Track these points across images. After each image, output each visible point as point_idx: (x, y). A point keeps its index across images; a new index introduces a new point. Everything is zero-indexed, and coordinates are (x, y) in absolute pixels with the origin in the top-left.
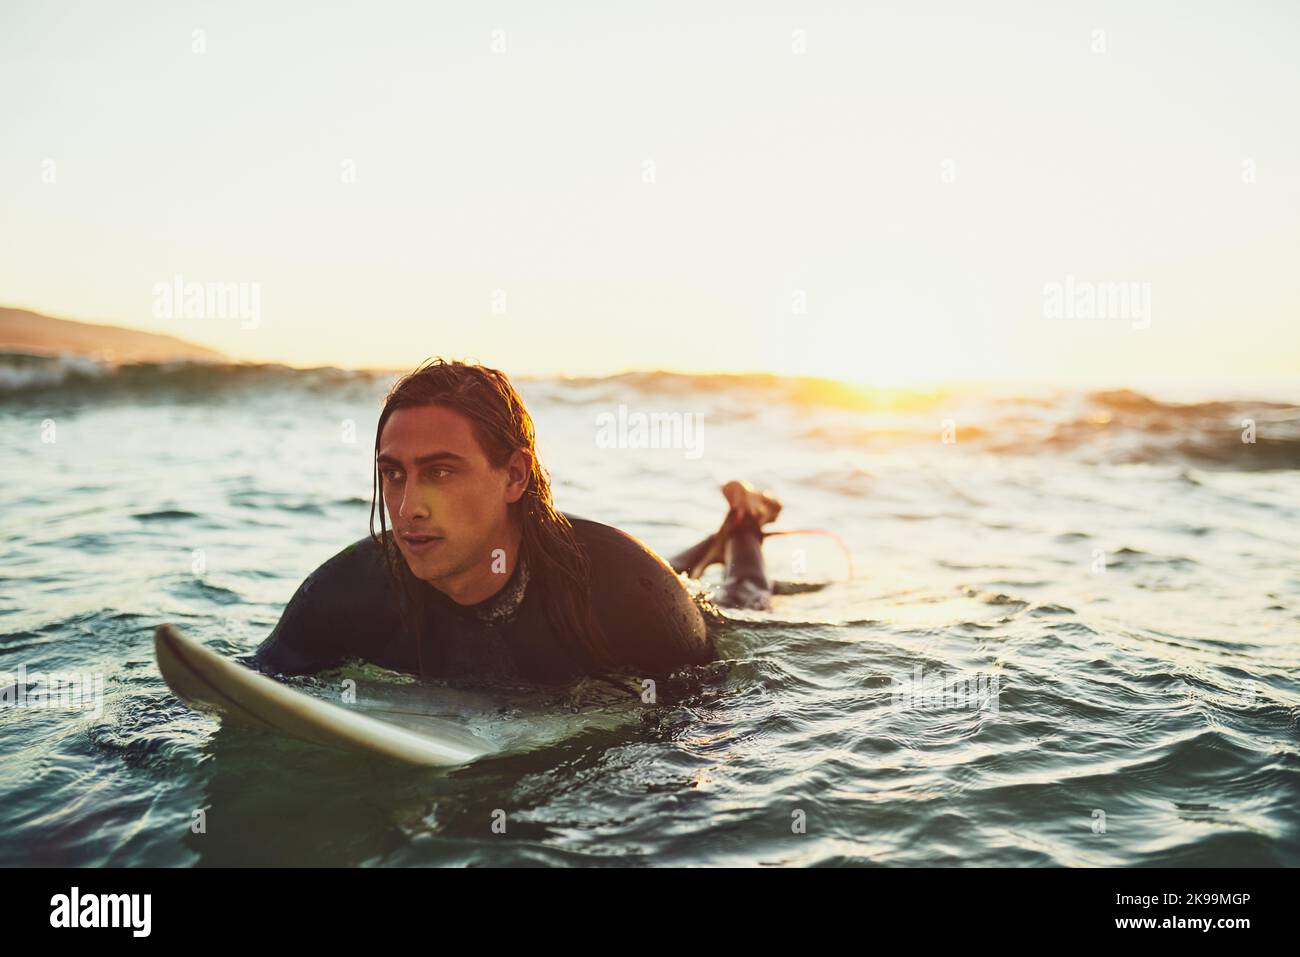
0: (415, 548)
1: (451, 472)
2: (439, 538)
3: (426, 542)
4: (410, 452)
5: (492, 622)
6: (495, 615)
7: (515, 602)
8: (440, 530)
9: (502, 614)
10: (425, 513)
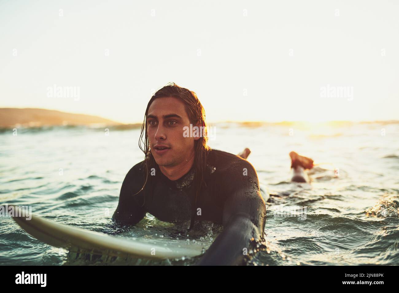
0: (159, 151)
1: (176, 123)
2: (170, 148)
3: (164, 149)
4: (161, 114)
5: (182, 189)
6: (183, 185)
7: (191, 180)
8: (170, 145)
9: (186, 185)
10: (165, 137)
